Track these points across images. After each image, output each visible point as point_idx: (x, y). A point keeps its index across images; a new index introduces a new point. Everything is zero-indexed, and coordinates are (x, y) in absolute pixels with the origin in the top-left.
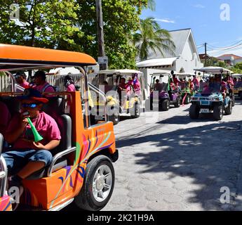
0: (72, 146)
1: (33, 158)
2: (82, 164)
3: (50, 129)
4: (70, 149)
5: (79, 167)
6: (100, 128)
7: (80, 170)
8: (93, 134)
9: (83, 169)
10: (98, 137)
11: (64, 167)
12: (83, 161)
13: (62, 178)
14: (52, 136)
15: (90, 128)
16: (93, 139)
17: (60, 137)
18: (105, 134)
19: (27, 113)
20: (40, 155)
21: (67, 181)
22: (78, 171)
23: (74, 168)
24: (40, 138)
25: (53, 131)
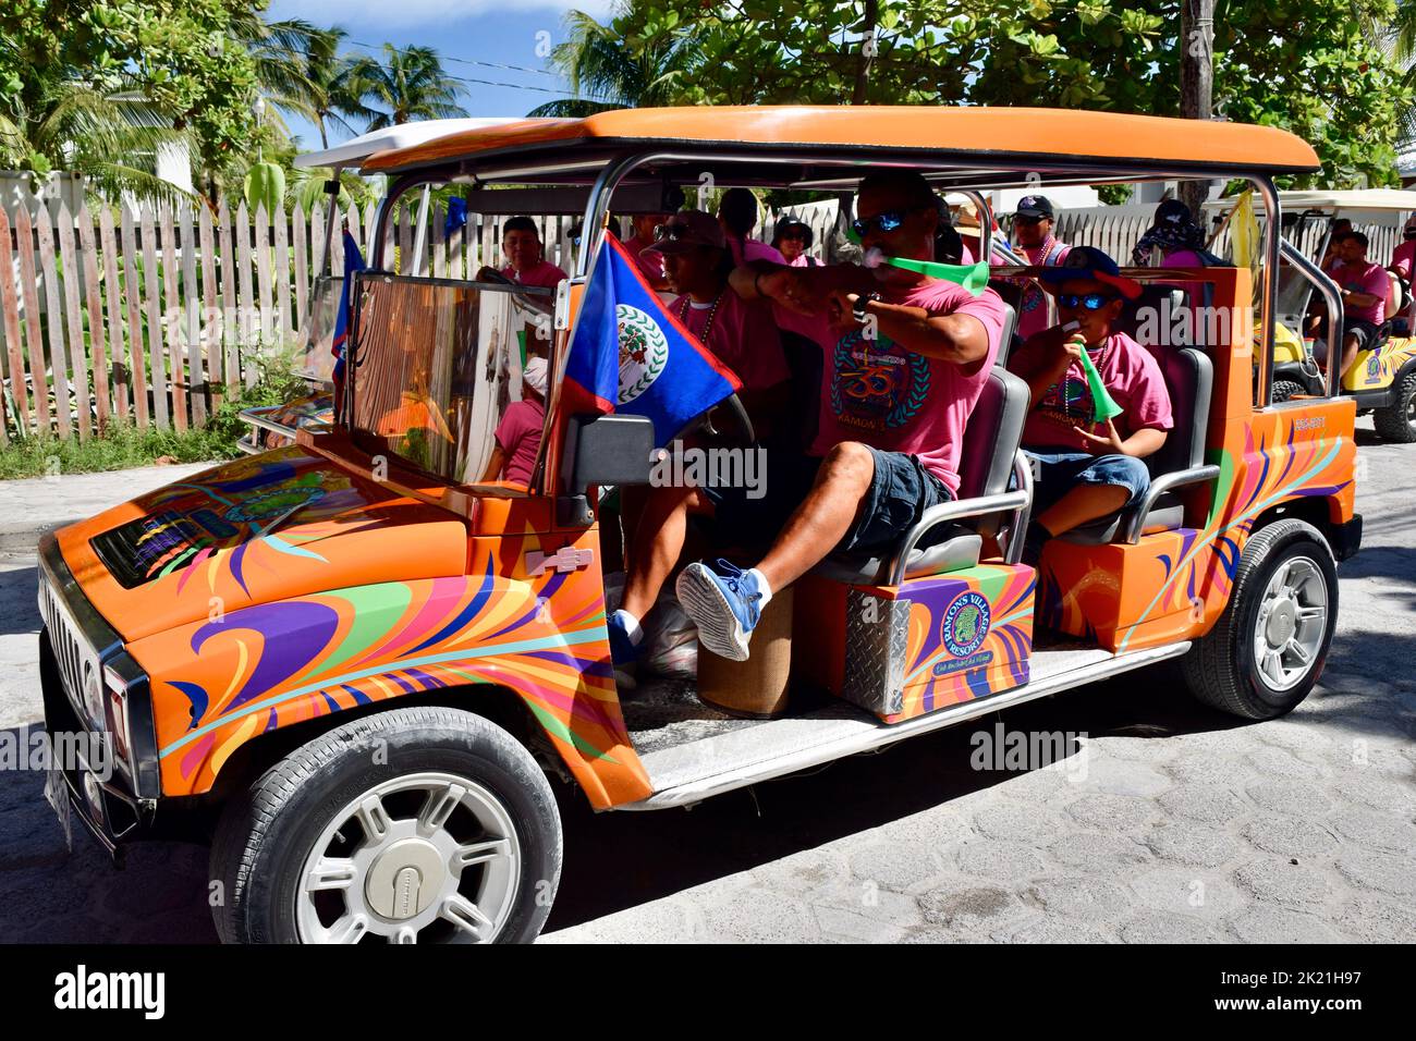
0: (1207, 462)
1: (1090, 474)
2: (1232, 530)
3: (1140, 387)
4: (1197, 469)
5: (1221, 538)
6: (1305, 415)
7: (1226, 549)
8: (1279, 432)
9: (1235, 549)
10: (1297, 446)
11: (1173, 528)
12: (1236, 520)
13: (1166, 559)
14: (1144, 412)
15: (1270, 409)
16: (1278, 452)
17: (1169, 423)
18: (1322, 443)
19: (1075, 324)
20: (1113, 468)
21: (1181, 574)
22: (1217, 551)
23: (1206, 537)
24: (1115, 410)
25: (1148, 396)
